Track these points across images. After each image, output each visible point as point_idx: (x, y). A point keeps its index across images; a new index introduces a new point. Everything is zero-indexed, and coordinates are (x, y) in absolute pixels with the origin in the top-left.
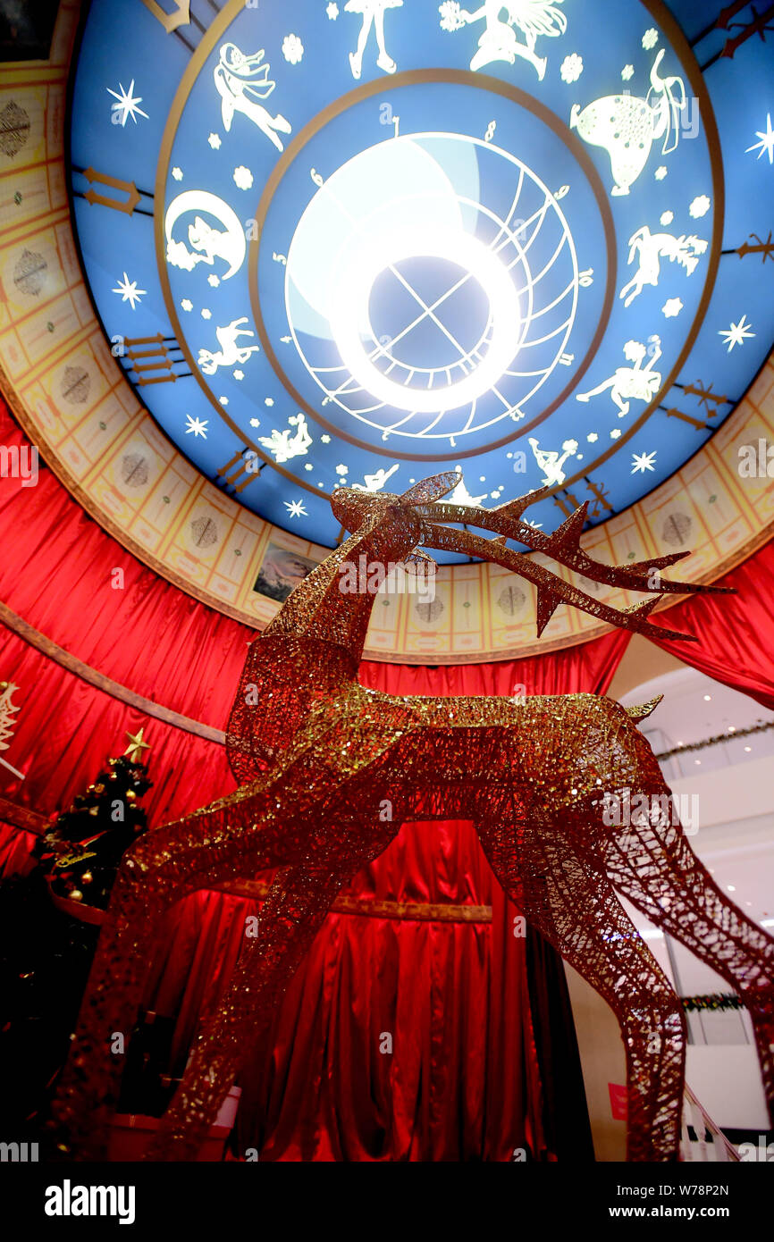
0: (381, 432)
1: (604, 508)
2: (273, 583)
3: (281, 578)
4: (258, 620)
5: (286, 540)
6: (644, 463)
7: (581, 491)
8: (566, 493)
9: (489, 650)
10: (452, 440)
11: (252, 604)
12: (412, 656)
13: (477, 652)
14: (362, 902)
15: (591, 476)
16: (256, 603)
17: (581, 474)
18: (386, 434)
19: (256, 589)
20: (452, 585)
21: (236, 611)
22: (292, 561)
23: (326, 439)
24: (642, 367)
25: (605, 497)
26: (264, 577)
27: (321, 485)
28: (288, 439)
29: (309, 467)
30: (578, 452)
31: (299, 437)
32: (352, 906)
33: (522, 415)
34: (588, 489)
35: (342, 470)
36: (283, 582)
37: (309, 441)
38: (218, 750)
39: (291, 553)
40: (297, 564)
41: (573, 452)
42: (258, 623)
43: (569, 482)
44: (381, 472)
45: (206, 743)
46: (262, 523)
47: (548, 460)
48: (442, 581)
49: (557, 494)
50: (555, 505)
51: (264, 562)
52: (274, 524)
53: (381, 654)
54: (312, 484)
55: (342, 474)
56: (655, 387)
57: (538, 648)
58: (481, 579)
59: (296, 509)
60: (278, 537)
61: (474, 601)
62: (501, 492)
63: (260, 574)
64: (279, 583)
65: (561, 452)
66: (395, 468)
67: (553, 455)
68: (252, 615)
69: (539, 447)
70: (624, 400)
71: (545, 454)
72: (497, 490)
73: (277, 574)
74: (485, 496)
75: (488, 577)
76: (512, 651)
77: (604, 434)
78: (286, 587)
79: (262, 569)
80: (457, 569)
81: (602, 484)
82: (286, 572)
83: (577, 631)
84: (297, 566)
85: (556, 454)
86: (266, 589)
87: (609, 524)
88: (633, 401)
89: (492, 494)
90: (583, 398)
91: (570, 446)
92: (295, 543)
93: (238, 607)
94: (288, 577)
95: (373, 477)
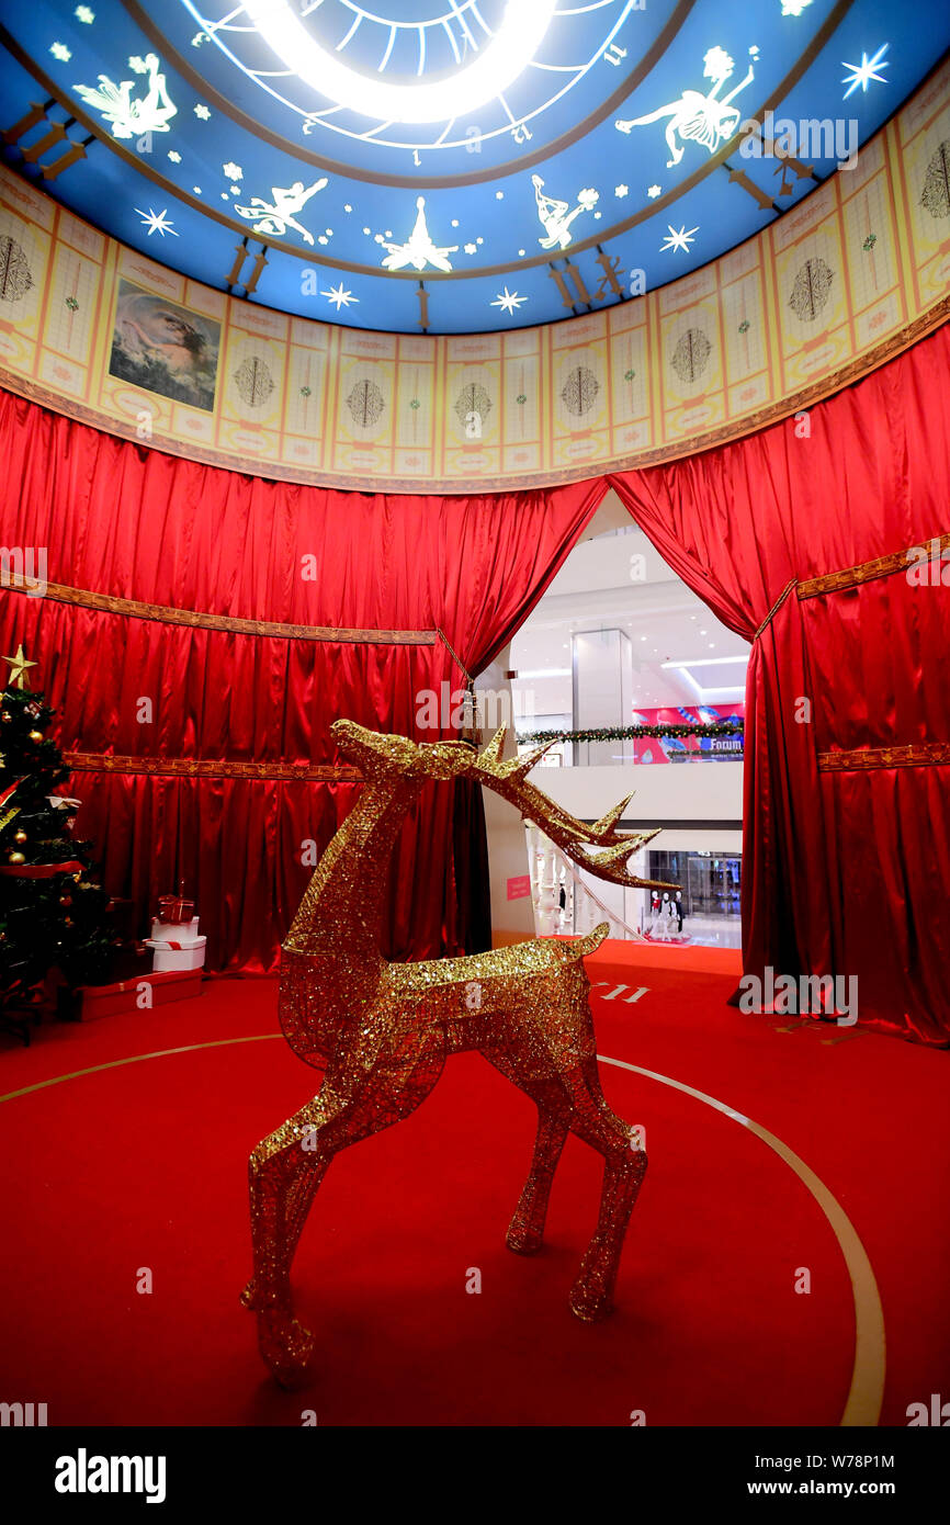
0: (302, 120)
1: (613, 291)
2: (137, 358)
3: (148, 347)
4: (128, 426)
5: (145, 272)
6: (679, 240)
7: (589, 264)
8: (568, 262)
9: (439, 479)
10: (416, 153)
11: (112, 395)
12: (342, 478)
13: (425, 479)
14: (298, 768)
15: (605, 246)
16: (119, 396)
17: (594, 240)
18: (309, 123)
19: (113, 371)
20: (397, 365)
21: (91, 412)
22: (161, 315)
23: (202, 112)
24: (719, 98)
25: (618, 277)
26: (122, 347)
27: (197, 190)
28: (132, 100)
29: (174, 157)
30: (597, 208)
31: (152, 98)
32: (288, 773)
33: (529, 137)
34: (598, 262)
35: (233, 171)
36: (153, 356)
37: (171, 110)
38: (108, 619)
39: (159, 300)
40: (169, 320)
41: (590, 208)
42: (126, 430)
43: (576, 248)
44: (298, 187)
45: (92, 614)
46: (101, 238)
47: (554, 212)
48: (384, 360)
49: (556, 262)
50: (550, 276)
51: (117, 323)
52: (122, 242)
53: (302, 472)
54: (183, 187)
55: (235, 179)
56: (727, 131)
57: (498, 484)
58: (436, 363)
59: (157, 223)
60: (130, 267)
61: (425, 398)
62: (478, 246)
63: (114, 343)
64: (147, 357)
65: (574, 204)
66: (322, 183)
67: (562, 206)
68: (115, 417)
69: (545, 191)
70: (680, 143)
71: (551, 202)
72: (474, 243)
73: (141, 342)
74: (455, 249)
75: (446, 362)
76: (468, 482)
77: (638, 189)
78: (158, 364)
79: (116, 333)
80: (404, 340)
81: (618, 260)
82: (153, 334)
83: (547, 470)
84: (170, 325)
85: (566, 205)
86: (130, 370)
87: (614, 312)
88: (690, 147)
89: (466, 247)
90: (624, 126)
91: (588, 198)
92: (160, 280)
93: (92, 405)
94: (160, 346)
95: (287, 192)
